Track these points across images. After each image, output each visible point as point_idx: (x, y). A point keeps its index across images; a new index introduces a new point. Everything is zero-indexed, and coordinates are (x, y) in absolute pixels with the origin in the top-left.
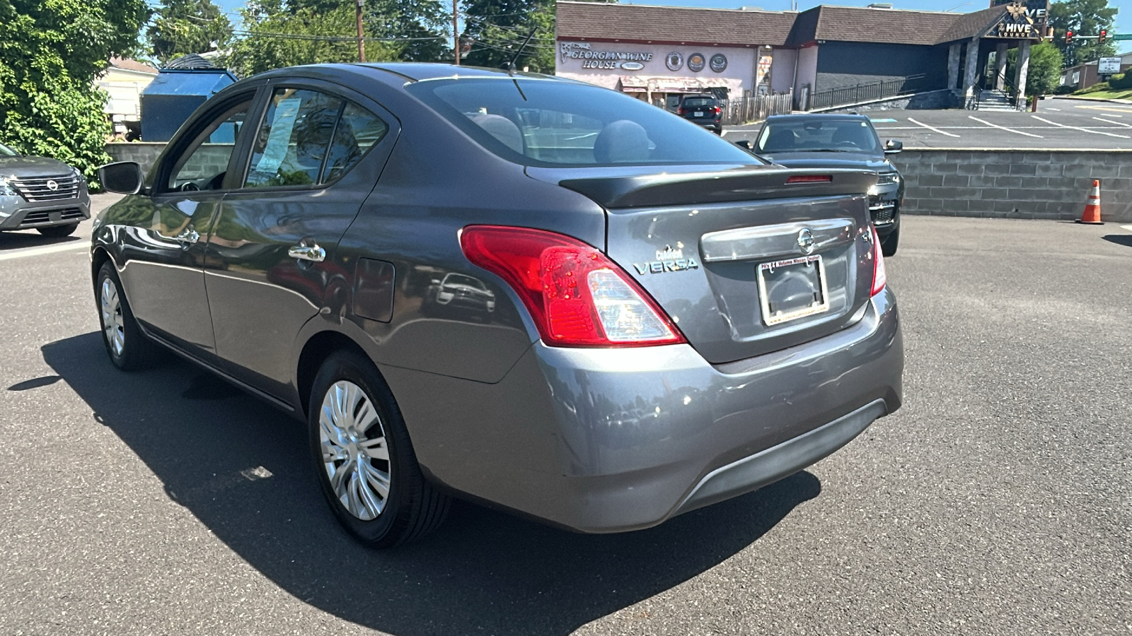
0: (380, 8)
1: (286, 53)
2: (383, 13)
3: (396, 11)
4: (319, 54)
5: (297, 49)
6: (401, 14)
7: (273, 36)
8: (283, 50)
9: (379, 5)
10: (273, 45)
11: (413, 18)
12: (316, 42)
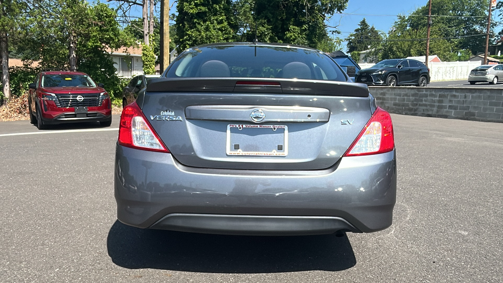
0: (453, 24)
1: (398, 48)
2: (455, 26)
3: (462, 24)
4: (413, 48)
5: (403, 46)
6: (465, 25)
7: (394, 41)
8: (397, 47)
9: (452, 22)
10: (392, 45)
11: (473, 26)
12: (412, 42)
